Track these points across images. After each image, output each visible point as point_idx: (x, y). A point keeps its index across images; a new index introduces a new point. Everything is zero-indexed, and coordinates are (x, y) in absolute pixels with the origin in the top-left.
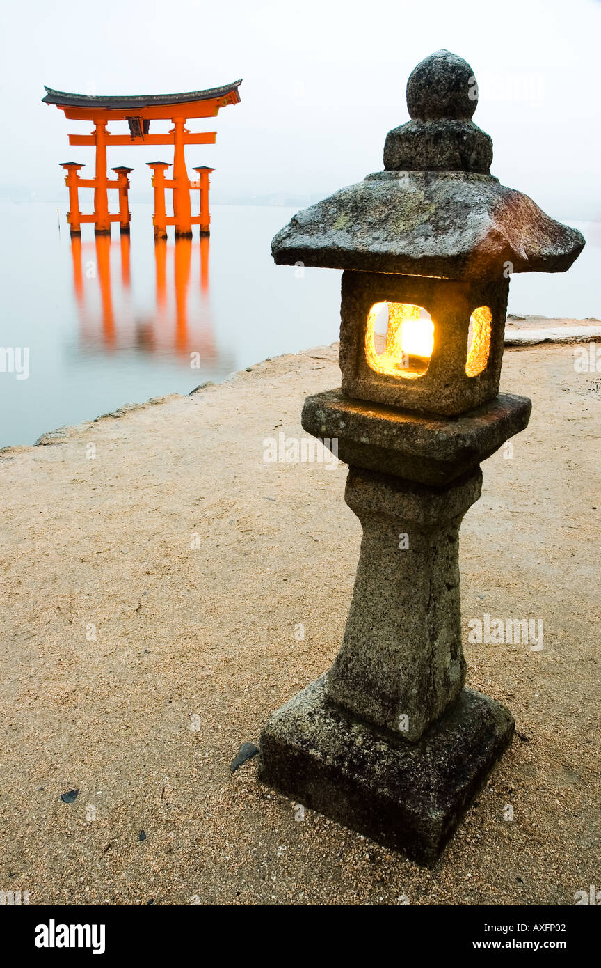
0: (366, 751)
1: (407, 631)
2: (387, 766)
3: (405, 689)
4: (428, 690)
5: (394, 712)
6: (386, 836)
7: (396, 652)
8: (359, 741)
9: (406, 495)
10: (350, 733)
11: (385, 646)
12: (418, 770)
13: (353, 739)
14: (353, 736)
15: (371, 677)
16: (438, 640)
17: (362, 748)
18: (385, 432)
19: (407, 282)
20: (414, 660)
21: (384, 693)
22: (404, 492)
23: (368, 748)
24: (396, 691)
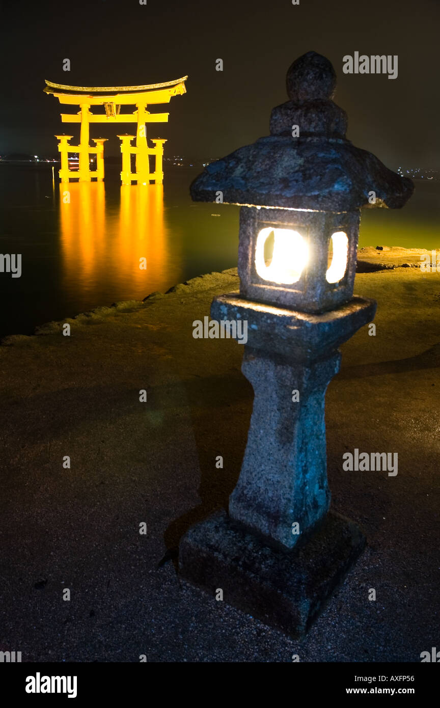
0: (255, 554)
1: (286, 466)
2: (270, 566)
3: (284, 509)
4: (301, 511)
5: (276, 526)
6: (269, 617)
7: (278, 482)
8: (250, 546)
9: (285, 367)
10: (244, 541)
11: (270, 478)
12: (292, 568)
13: (246, 545)
14: (246, 543)
15: (260, 500)
16: (308, 474)
17: (253, 552)
18: (269, 321)
19: (285, 214)
20: (290, 488)
21: (269, 512)
22: (283, 365)
23: (257, 552)
24: (278, 511)
